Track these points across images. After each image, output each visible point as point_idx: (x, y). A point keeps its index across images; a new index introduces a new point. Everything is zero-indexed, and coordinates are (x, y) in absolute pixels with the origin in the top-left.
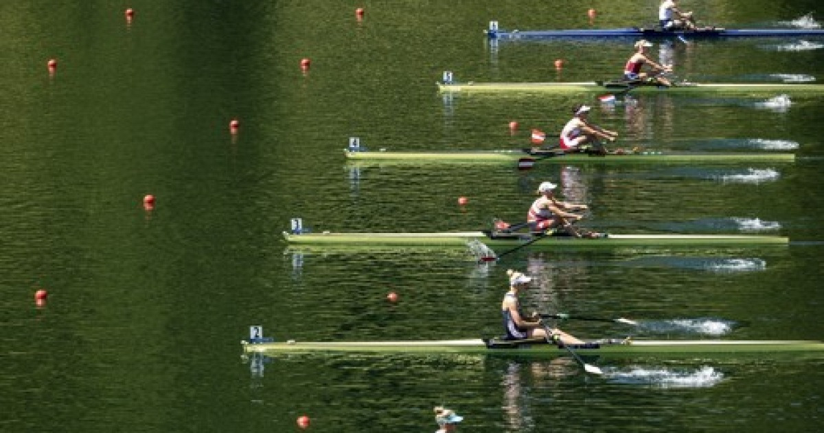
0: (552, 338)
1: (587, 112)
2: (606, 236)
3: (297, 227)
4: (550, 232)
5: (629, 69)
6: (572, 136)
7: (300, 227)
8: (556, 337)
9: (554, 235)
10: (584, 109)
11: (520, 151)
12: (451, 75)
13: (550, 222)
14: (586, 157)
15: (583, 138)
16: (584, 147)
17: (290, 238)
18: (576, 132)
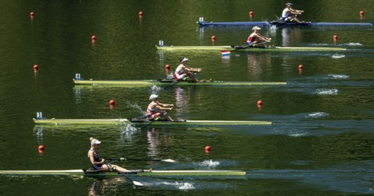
0: (113, 169)
1: (186, 61)
2: (185, 121)
3: (40, 116)
4: (157, 119)
5: (249, 40)
6: (180, 73)
7: (41, 116)
8: (114, 168)
9: (159, 120)
10: (185, 59)
11: (156, 80)
12: (163, 42)
13: (158, 114)
14: (187, 83)
15: (185, 74)
16: (185, 79)
17: (36, 121)
18: (182, 71)
